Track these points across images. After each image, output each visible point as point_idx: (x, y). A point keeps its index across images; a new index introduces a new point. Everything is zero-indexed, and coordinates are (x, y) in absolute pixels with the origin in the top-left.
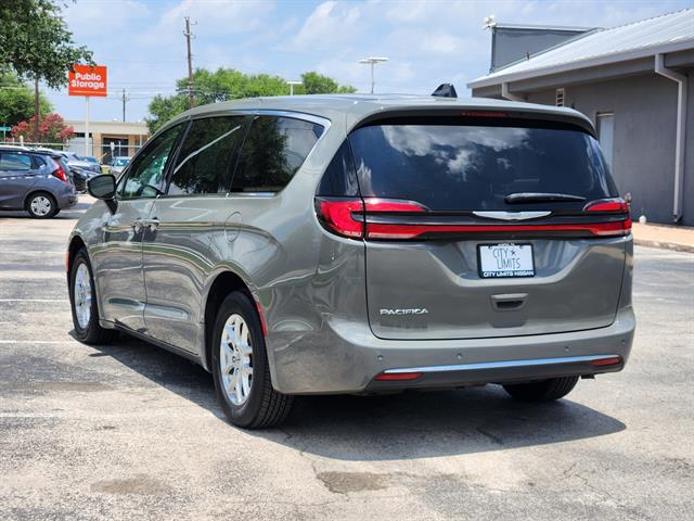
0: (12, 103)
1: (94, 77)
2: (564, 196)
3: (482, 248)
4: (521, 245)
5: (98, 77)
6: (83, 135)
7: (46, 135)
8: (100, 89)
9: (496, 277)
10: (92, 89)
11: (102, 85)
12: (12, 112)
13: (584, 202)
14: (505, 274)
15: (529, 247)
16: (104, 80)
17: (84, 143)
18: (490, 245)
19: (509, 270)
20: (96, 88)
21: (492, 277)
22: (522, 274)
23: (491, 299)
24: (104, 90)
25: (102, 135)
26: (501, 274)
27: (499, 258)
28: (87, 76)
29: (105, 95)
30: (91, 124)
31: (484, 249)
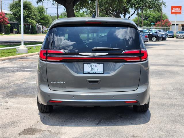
0: (157, 17)
1: (178, 9)
2: (113, 48)
3: (85, 64)
4: (99, 63)
5: (179, 9)
6: (174, 25)
7: (164, 25)
8: (180, 12)
9: (89, 73)
10: (177, 12)
11: (180, 11)
12: (157, 19)
13: (123, 50)
14: (92, 73)
15: (102, 64)
16: (181, 10)
17: (174, 27)
18: (88, 63)
19: (94, 71)
20: (179, 12)
21: (87, 73)
22: (98, 73)
23: (86, 80)
24: (181, 12)
25: (181, 25)
26: (91, 73)
27: (91, 68)
28: (176, 9)
29: (181, 14)
30: (177, 22)
31: (85, 65)
